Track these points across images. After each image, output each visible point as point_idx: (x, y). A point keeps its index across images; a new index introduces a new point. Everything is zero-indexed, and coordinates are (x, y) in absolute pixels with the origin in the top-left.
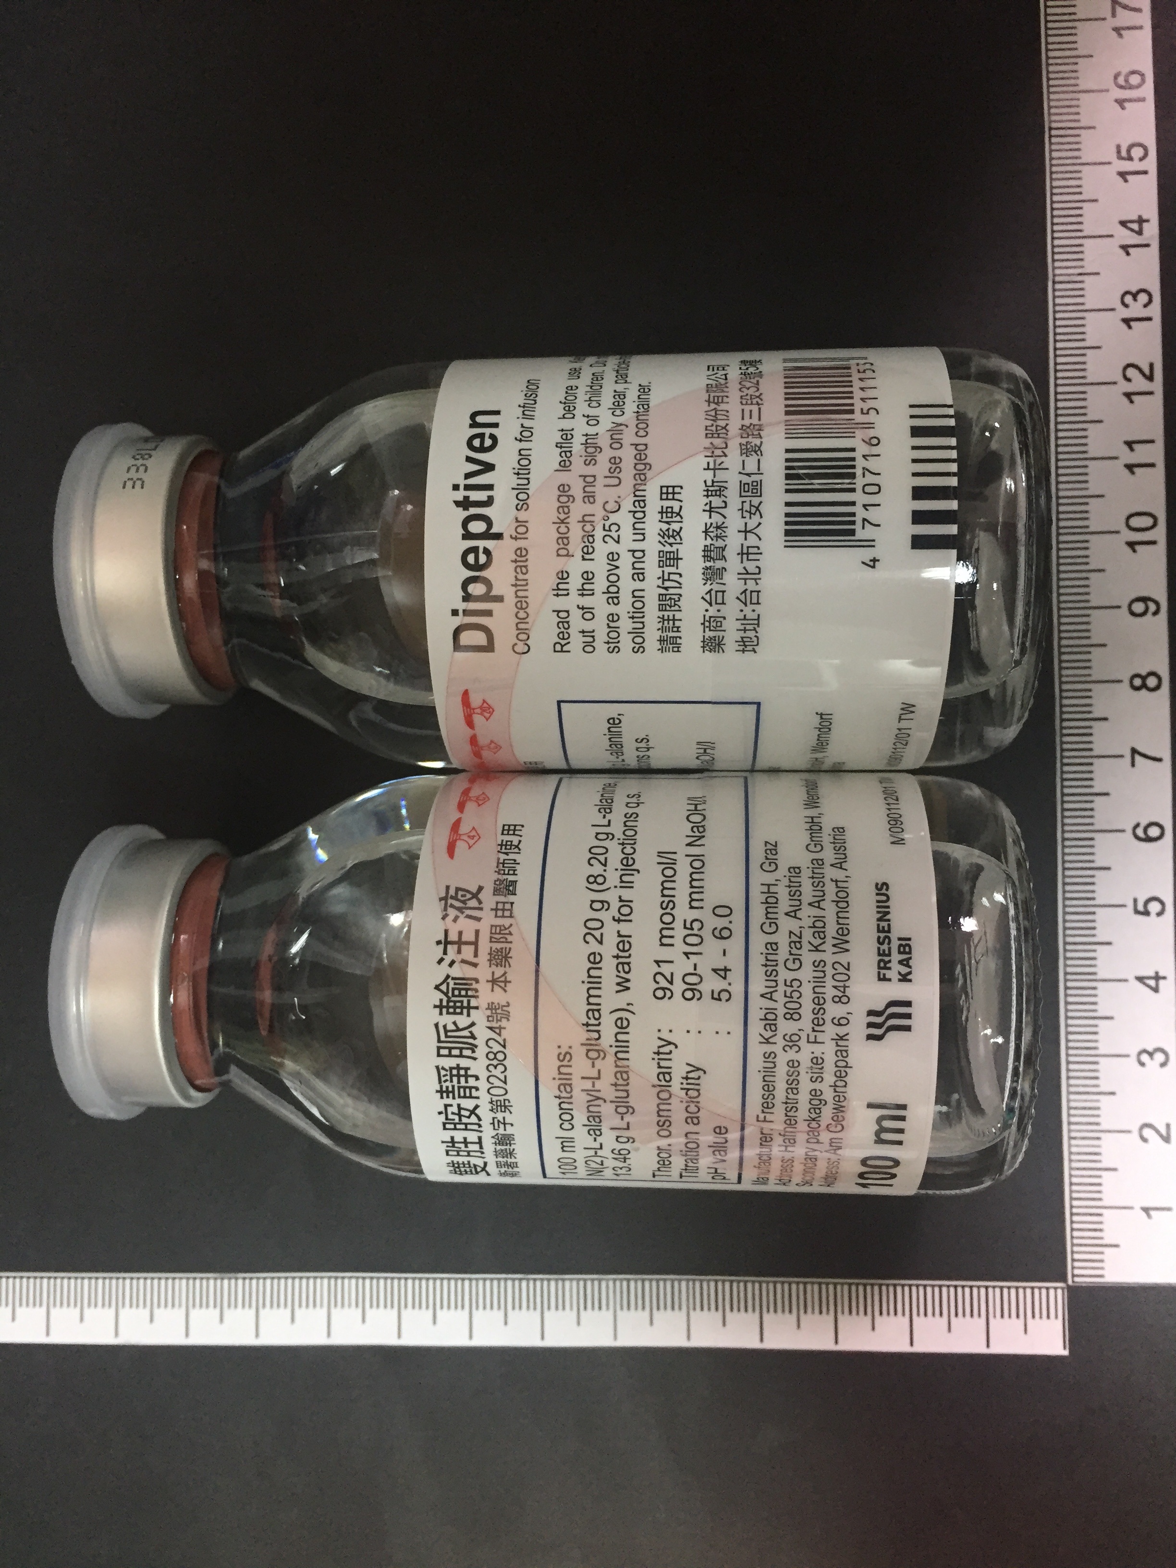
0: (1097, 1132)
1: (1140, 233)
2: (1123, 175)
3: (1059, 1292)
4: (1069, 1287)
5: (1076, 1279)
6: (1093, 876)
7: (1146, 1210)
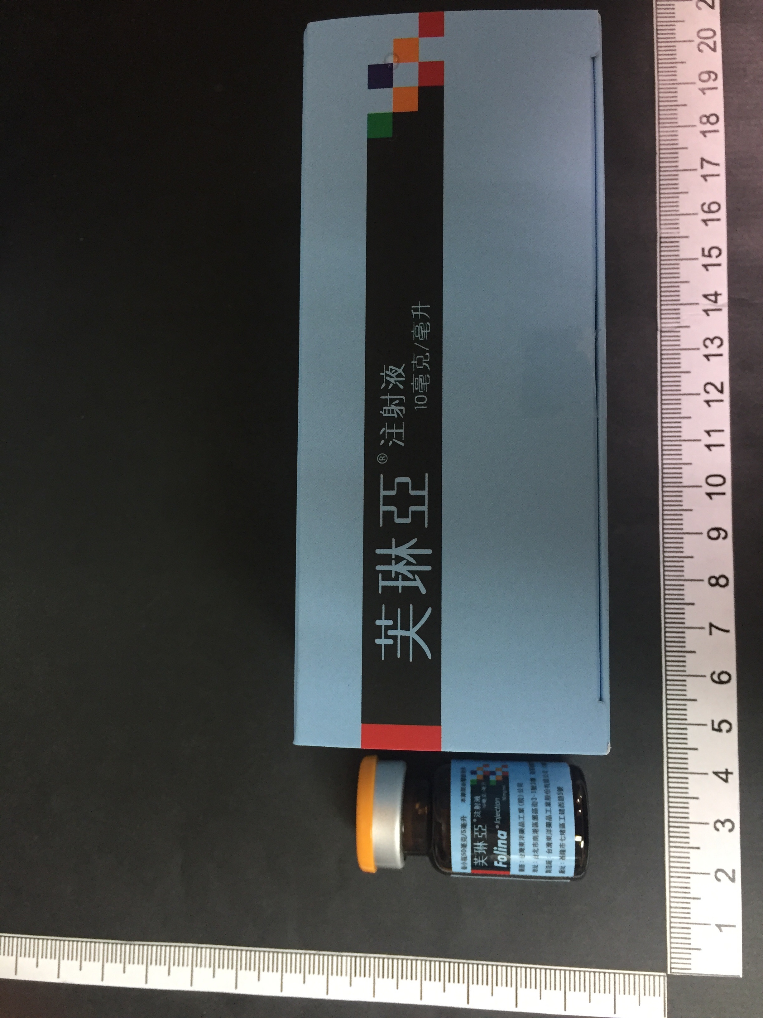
0: (687, 873)
1: (716, 302)
2: (706, 266)
3: (662, 978)
4: (668, 975)
5: (673, 970)
6: (685, 705)
7: (719, 926)
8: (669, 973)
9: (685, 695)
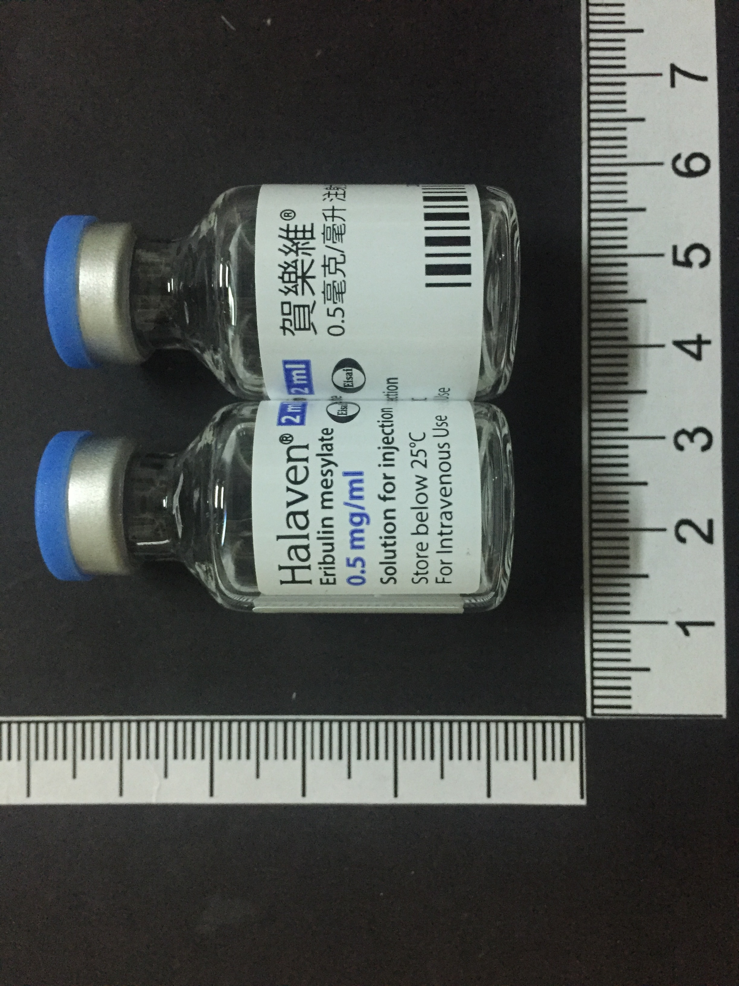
8: (589, 715)
9: (625, 201)
